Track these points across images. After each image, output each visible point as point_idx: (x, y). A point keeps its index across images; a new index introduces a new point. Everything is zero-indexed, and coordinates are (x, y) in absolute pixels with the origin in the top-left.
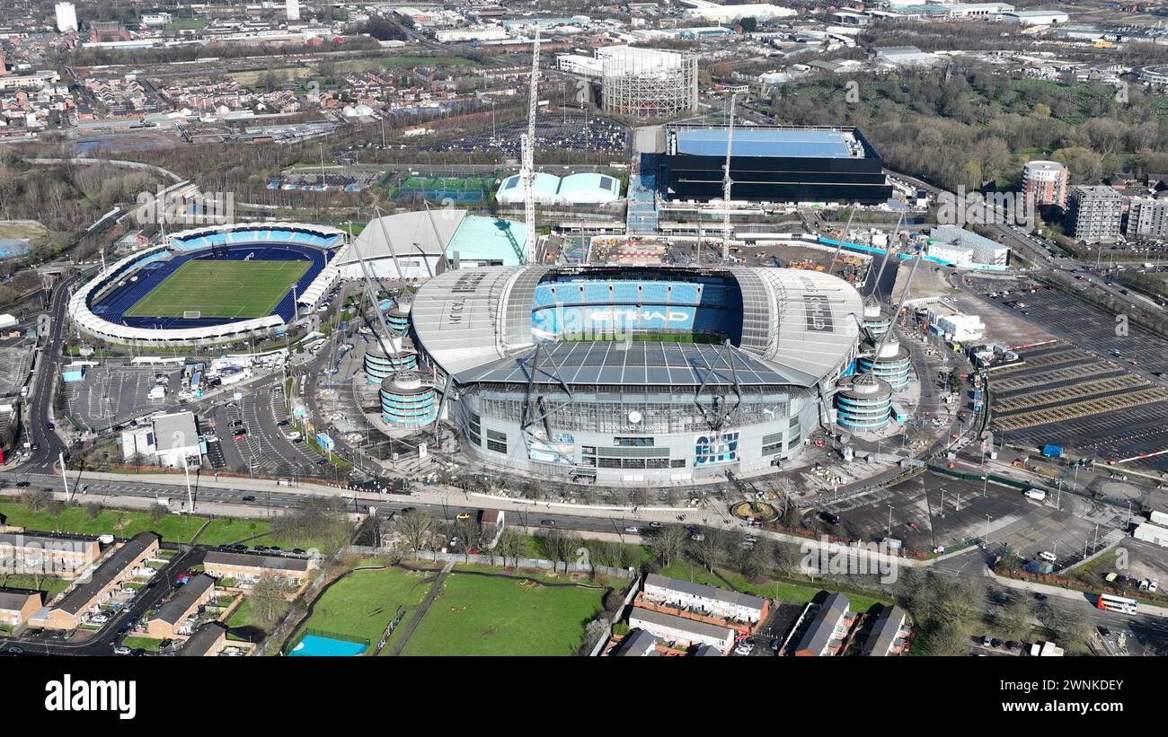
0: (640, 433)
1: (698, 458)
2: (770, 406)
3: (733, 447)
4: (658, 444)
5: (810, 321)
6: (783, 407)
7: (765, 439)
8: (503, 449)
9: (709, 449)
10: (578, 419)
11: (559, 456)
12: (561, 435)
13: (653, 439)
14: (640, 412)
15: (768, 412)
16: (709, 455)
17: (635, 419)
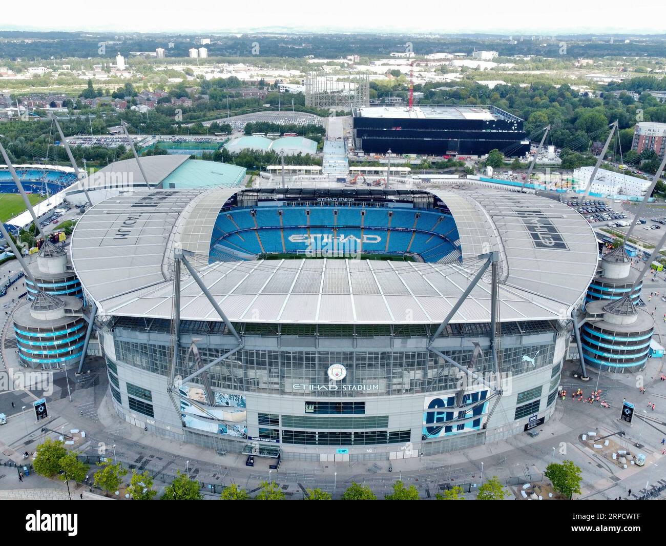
0: (345, 395)
1: (431, 430)
2: (527, 351)
3: (478, 411)
4: (370, 411)
5: (535, 236)
6: (545, 352)
7: (522, 396)
8: (148, 410)
9: (444, 416)
10: (252, 373)
11: (225, 426)
12: (227, 396)
13: (363, 403)
14: (346, 366)
15: (528, 358)
16: (444, 423)
17: (337, 375)
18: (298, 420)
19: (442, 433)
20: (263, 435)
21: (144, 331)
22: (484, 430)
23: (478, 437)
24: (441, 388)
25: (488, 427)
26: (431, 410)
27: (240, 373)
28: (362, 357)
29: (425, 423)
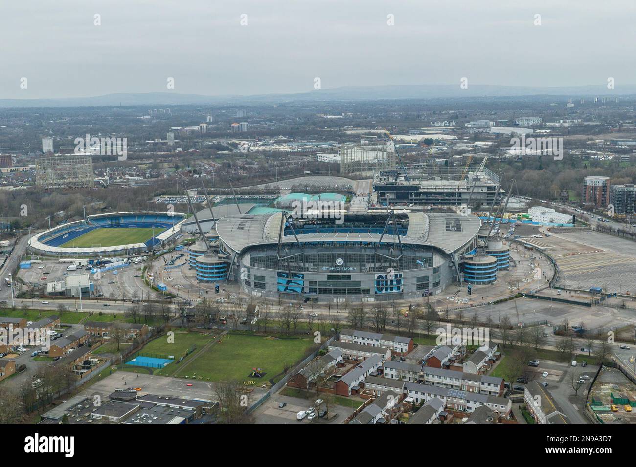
0: (343, 272)
1: (379, 289)
2: (421, 259)
3: (399, 282)
4: (353, 279)
5: (448, 227)
6: (429, 261)
7: (419, 279)
8: (263, 286)
9: (384, 283)
10: (307, 265)
13: (350, 275)
15: (420, 262)
16: (384, 287)
17: (340, 263)
18: (325, 283)
19: (384, 291)
20: (311, 290)
21: (264, 251)
22: (403, 293)
23: (400, 295)
24: (381, 271)
25: (404, 291)
26: (378, 280)
27: (302, 265)
28: (349, 256)
29: (376, 285)
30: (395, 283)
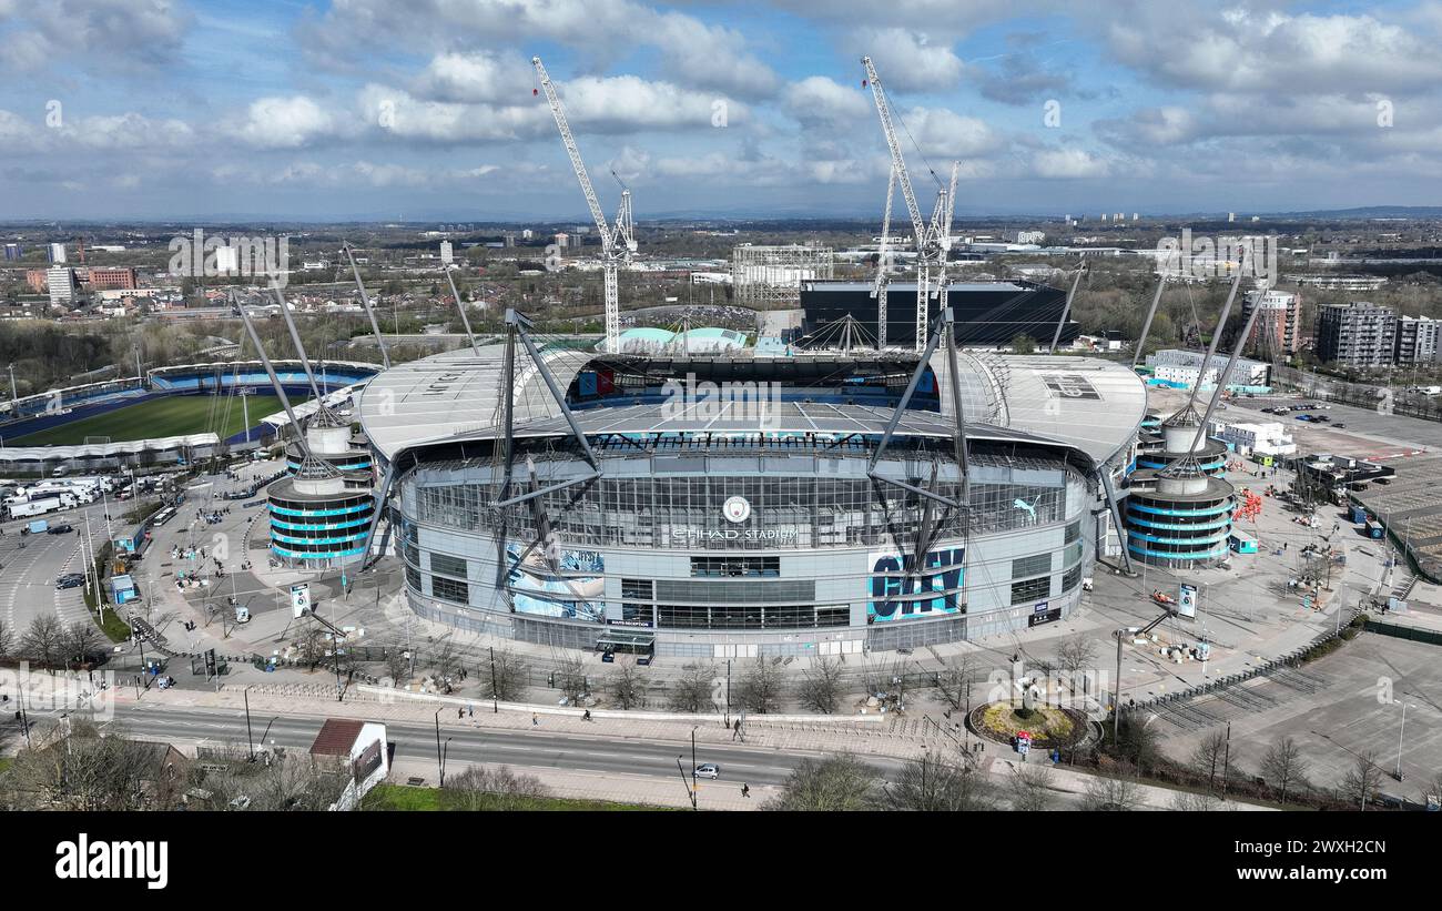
0: (748, 545)
3: (951, 580)
5: (1055, 387)
6: (1051, 499)
7: (1020, 566)
8: (460, 594)
9: (900, 584)
10: (614, 518)
11: (572, 604)
12: (576, 555)
13: (777, 559)
14: (748, 499)
15: (1024, 505)
16: (900, 598)
17: (737, 513)
18: (681, 588)
19: (898, 614)
20: (629, 615)
21: (461, 466)
22: (964, 616)
23: (955, 627)
25: (969, 610)
26: (880, 575)
27: (596, 518)
28: (772, 486)
29: (870, 595)
30: (938, 583)
